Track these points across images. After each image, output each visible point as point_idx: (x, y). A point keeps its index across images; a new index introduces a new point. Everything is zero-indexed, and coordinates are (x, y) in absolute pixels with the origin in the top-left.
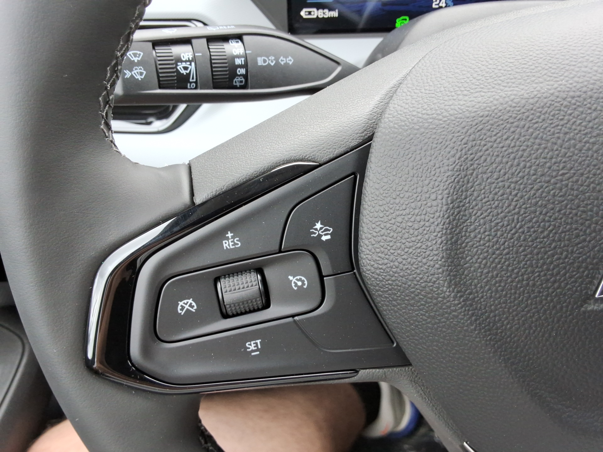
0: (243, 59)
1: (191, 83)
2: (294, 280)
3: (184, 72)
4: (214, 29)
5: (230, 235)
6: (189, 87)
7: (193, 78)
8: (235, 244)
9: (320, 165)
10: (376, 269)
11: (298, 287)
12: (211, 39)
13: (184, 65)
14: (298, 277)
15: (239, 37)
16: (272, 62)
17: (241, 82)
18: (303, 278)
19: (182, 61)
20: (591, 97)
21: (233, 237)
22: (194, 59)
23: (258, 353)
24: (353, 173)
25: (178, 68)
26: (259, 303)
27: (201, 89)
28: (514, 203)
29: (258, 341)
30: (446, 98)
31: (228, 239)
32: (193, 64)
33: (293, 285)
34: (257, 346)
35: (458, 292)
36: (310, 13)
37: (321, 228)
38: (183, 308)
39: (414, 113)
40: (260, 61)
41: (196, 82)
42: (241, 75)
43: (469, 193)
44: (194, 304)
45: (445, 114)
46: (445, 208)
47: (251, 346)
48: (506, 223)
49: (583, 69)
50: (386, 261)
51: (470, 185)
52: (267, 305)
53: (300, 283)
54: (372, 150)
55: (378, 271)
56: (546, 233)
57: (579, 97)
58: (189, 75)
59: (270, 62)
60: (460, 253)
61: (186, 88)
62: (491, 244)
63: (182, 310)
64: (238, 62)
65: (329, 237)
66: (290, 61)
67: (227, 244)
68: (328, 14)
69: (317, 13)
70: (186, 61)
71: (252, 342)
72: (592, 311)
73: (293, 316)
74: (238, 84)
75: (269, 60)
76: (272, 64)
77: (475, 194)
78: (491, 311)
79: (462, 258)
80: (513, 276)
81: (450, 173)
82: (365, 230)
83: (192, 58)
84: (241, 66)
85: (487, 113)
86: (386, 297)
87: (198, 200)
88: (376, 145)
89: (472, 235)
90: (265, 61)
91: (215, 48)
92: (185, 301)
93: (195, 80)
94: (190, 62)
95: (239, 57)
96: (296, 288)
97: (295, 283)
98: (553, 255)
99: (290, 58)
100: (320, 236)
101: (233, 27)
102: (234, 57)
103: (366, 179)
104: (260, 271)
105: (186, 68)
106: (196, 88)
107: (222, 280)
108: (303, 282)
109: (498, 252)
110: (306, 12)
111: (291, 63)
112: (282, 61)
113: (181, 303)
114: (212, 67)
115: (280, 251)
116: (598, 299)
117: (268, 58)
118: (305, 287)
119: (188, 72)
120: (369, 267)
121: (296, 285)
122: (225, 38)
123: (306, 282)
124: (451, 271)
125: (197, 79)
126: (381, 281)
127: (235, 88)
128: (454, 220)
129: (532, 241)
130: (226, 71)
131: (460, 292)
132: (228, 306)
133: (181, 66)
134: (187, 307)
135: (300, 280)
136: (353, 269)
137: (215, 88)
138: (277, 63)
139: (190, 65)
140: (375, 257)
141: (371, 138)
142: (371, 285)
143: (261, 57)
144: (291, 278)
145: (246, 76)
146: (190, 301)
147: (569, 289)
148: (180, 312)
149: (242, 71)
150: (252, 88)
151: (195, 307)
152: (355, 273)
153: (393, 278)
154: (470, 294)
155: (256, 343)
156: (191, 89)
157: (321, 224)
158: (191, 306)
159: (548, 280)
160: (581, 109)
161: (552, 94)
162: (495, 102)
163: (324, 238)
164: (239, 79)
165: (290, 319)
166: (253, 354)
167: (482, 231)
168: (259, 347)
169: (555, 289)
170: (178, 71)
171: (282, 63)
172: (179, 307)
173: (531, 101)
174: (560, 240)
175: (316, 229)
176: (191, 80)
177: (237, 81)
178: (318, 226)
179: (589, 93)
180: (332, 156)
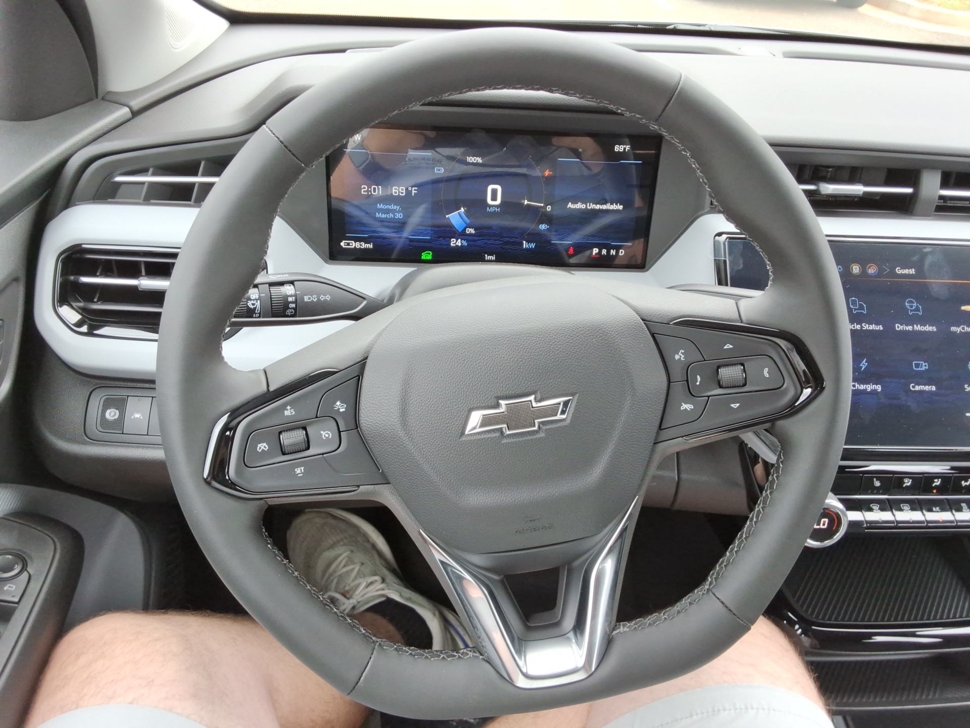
0: (294, 298)
1: (256, 314)
2: (324, 434)
3: (252, 307)
4: (274, 278)
5: (289, 407)
6: (254, 316)
7: (258, 311)
8: (292, 413)
9: (341, 371)
10: (367, 425)
11: (326, 438)
12: (272, 284)
13: (252, 302)
14: (326, 432)
15: (292, 282)
16: (315, 299)
17: (292, 312)
18: (329, 433)
19: (251, 300)
20: (463, 342)
21: (291, 409)
22: (260, 298)
23: (302, 475)
24: (359, 376)
25: (248, 304)
26: (304, 446)
27: (263, 318)
28: (429, 390)
29: (302, 468)
30: (403, 339)
31: (287, 410)
32: (259, 301)
33: (323, 436)
34: (301, 471)
35: (406, 434)
36: (348, 244)
37: (340, 405)
38: (260, 448)
39: (388, 346)
40: (306, 299)
41: (260, 314)
42: (292, 308)
43: (410, 386)
44: (266, 446)
45: (401, 347)
46: (399, 393)
47: (298, 471)
48: (426, 400)
49: (463, 329)
50: (372, 420)
51: (410, 382)
52: (308, 448)
53: (327, 436)
54: (367, 364)
55: (369, 426)
56: (442, 404)
57: (458, 342)
58: (255, 308)
59: (313, 299)
60: (407, 414)
61: (252, 317)
62: (420, 410)
63: (260, 449)
64: (290, 299)
65: (344, 410)
66: (328, 298)
67: (287, 413)
68: (364, 246)
69: (354, 245)
70: (254, 300)
71: (299, 469)
72: (464, 441)
73: (323, 454)
74: (289, 314)
75: (313, 297)
76: (315, 300)
77: (413, 386)
78: (421, 443)
79: (407, 417)
80: (430, 425)
81: (402, 376)
82: (363, 405)
83: (258, 298)
84: (292, 302)
85: (419, 348)
86: (373, 440)
87: (272, 389)
88: (369, 361)
89: (412, 405)
90: (309, 299)
91: (274, 290)
92: (262, 444)
93: (259, 312)
94: (257, 300)
95: (291, 296)
96: (325, 438)
97: (324, 435)
98: (446, 414)
99: (328, 296)
100: (339, 409)
101: (287, 275)
102: (288, 296)
103: (364, 379)
104: (305, 428)
105: (253, 304)
106: (259, 317)
107: (283, 433)
108: (329, 434)
109: (423, 414)
110: (345, 243)
111: (328, 299)
112: (322, 298)
113: (259, 445)
114: (271, 303)
115: (317, 417)
116: (467, 435)
117: (312, 296)
118: (330, 437)
119: (255, 306)
120: (364, 424)
121: (325, 436)
122: (282, 284)
123: (331, 435)
124: (402, 423)
125: (260, 311)
126: (370, 431)
127: (288, 316)
128: (403, 398)
129: (437, 407)
130: (281, 305)
131: (406, 433)
132: (286, 447)
133: (250, 303)
134: (263, 448)
135: (327, 433)
136: (357, 428)
137: (273, 317)
138: (319, 299)
139: (257, 302)
140: (367, 419)
141: (366, 358)
142: (366, 434)
143: (307, 296)
144: (322, 432)
145: (295, 309)
146: (265, 444)
147: (453, 430)
148: (258, 450)
149: (293, 305)
150: (299, 317)
151: (267, 448)
152: (358, 430)
153: (376, 429)
154: (411, 434)
155: (301, 469)
156: (256, 317)
157: (340, 402)
158: (265, 447)
159: (444, 427)
160: (458, 348)
161: (447, 341)
162: (423, 343)
163: (341, 410)
164: (291, 311)
165: (321, 456)
166: (299, 475)
167: (416, 403)
168: (303, 471)
169: (448, 430)
170: (248, 306)
171: (322, 299)
172: (258, 448)
173: (438, 343)
174: (448, 407)
175: (337, 405)
176: (256, 312)
177: (289, 312)
178: (338, 403)
179: (463, 341)
180: (346, 366)
